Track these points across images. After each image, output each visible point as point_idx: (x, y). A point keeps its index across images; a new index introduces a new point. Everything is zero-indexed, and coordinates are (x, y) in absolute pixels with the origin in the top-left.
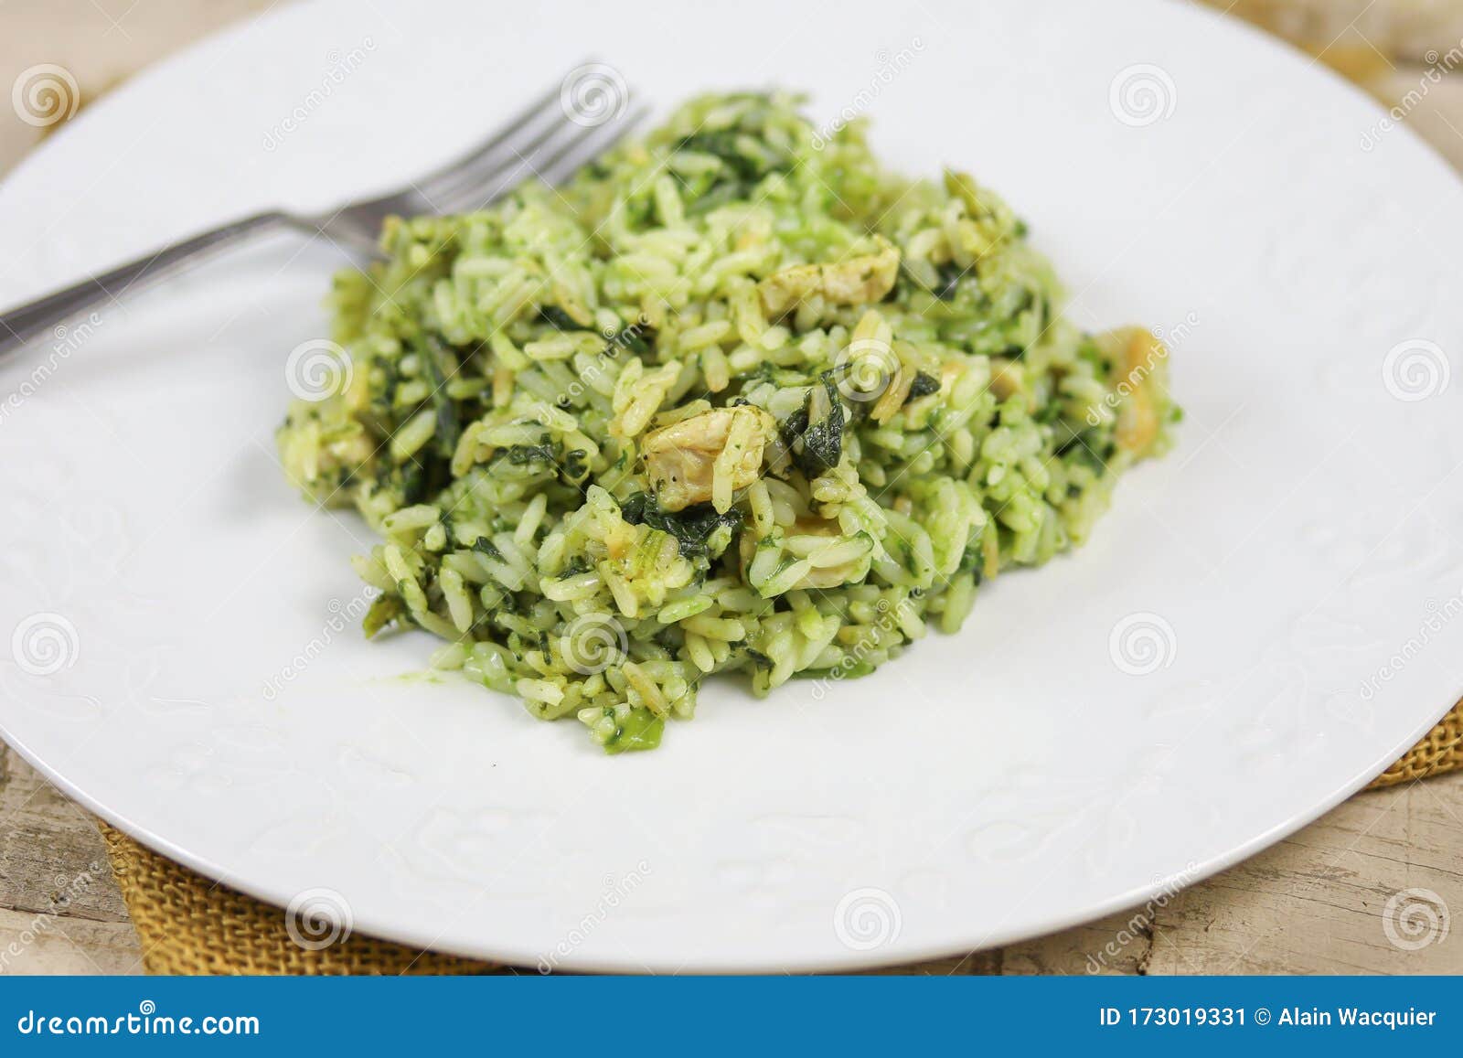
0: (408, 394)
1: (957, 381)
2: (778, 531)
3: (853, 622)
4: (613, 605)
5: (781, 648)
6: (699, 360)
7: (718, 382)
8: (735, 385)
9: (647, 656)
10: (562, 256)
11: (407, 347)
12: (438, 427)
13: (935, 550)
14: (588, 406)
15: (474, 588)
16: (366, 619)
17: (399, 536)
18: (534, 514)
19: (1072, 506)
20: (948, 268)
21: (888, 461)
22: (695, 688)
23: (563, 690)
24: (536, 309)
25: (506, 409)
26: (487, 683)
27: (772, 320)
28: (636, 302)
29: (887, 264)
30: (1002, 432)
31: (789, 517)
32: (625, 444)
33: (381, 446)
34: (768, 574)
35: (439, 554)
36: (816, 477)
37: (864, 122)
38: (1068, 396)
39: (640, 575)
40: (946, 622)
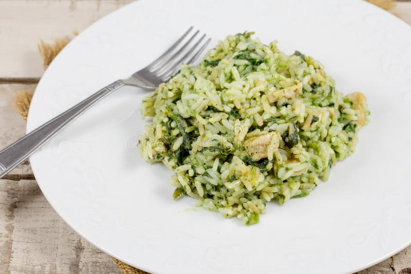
0: (175, 133)
1: (322, 116)
2: (284, 163)
3: (302, 182)
4: (245, 187)
5: (286, 192)
6: (254, 118)
7: (261, 124)
8: (265, 124)
9: (252, 199)
10: (210, 91)
11: (171, 119)
12: (184, 141)
13: (322, 161)
14: (226, 133)
15: (204, 185)
16: (174, 195)
17: (181, 173)
18: (216, 163)
19: (350, 143)
20: (314, 85)
21: (306, 139)
22: (265, 205)
23: (232, 210)
24: (207, 107)
25: (204, 135)
26: (210, 209)
27: (271, 105)
28: (232, 102)
29: (300, 87)
30: (332, 127)
31: (286, 158)
32: (239, 143)
33: (168, 147)
34: (282, 174)
35: (194, 177)
36: (292, 147)
37: (276, 42)
38: (345, 114)
39: (252, 179)
40: (324, 179)
